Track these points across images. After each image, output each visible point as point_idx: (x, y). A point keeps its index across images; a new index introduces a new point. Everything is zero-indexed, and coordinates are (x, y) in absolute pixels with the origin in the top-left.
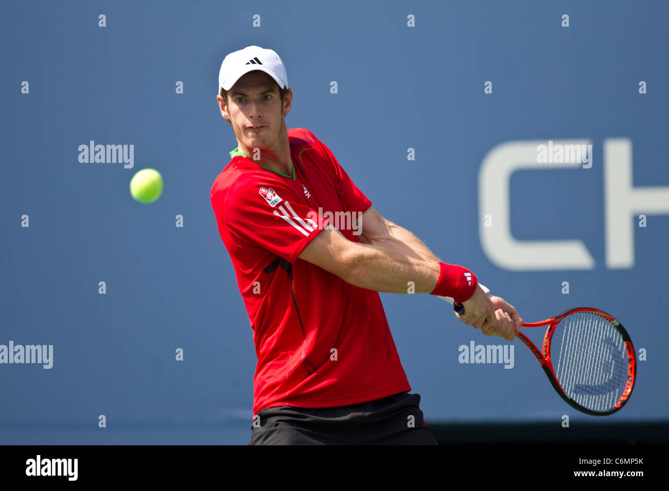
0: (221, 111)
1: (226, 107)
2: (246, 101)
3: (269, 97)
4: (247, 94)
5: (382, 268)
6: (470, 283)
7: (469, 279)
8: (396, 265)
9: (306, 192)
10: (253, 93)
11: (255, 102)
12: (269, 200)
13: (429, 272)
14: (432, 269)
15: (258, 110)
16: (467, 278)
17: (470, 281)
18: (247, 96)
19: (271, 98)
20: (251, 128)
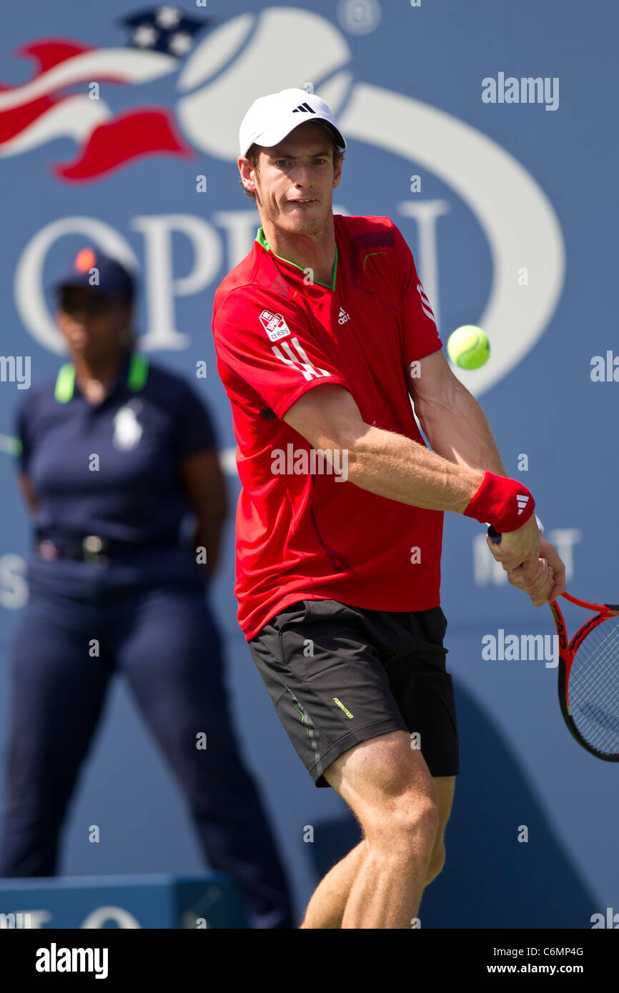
0: (243, 178)
1: (252, 173)
2: (290, 164)
3: (322, 161)
4: (294, 155)
5: (390, 470)
6: (520, 512)
7: (522, 505)
8: (413, 468)
9: (341, 314)
10: (304, 153)
11: (305, 165)
12: (270, 330)
13: (462, 487)
14: (468, 482)
15: (309, 178)
16: (519, 503)
17: (522, 509)
18: (294, 158)
19: (324, 162)
20: (295, 202)
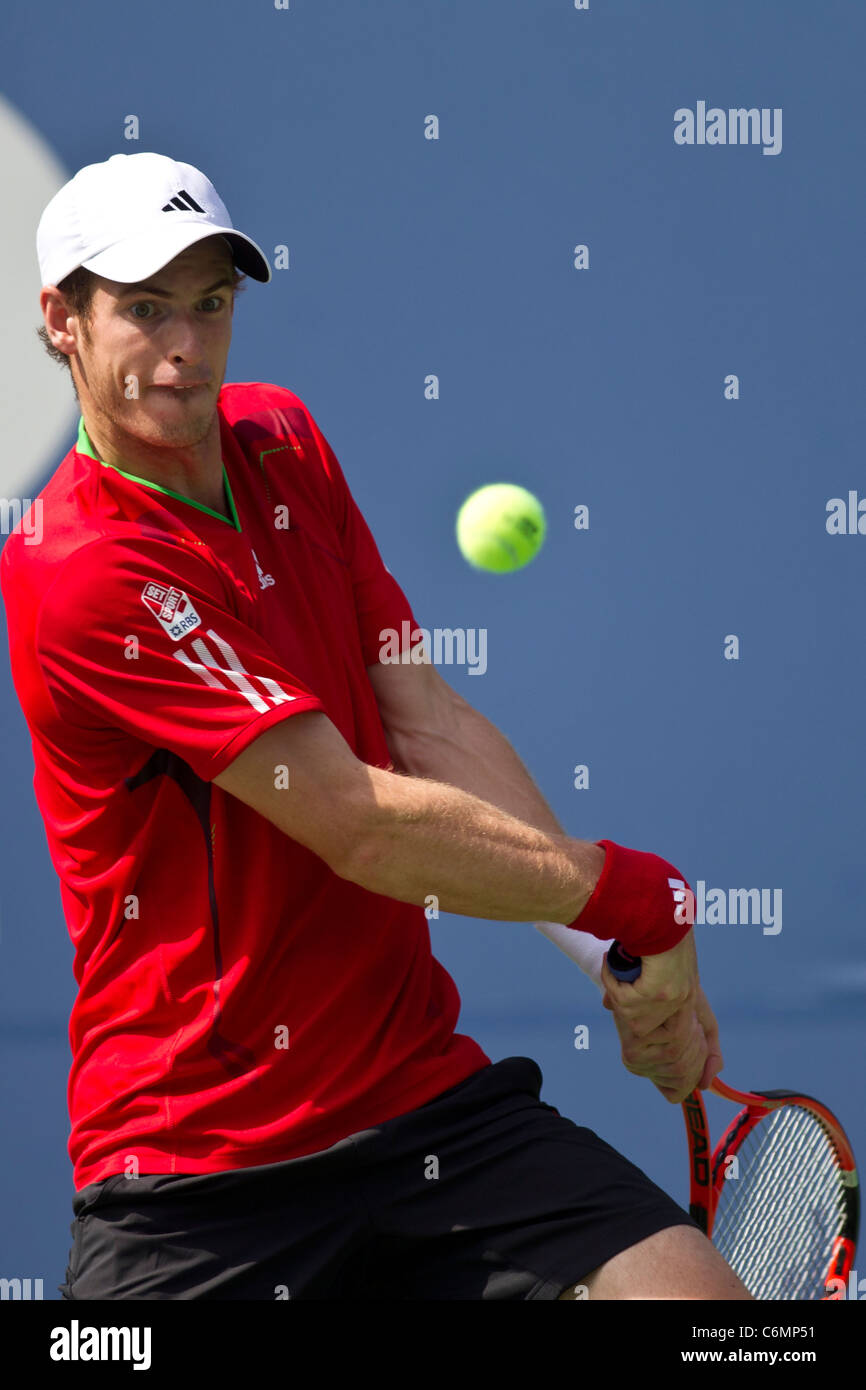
1: (69, 321)
2: (159, 312)
3: (216, 302)
4: (170, 291)
12: (166, 620)
15: (198, 342)
19: (220, 305)
20: (166, 388)
